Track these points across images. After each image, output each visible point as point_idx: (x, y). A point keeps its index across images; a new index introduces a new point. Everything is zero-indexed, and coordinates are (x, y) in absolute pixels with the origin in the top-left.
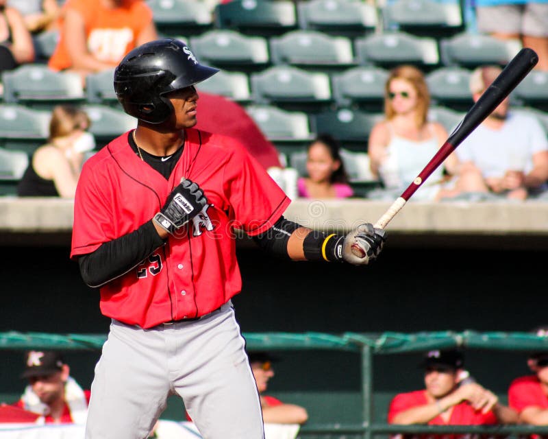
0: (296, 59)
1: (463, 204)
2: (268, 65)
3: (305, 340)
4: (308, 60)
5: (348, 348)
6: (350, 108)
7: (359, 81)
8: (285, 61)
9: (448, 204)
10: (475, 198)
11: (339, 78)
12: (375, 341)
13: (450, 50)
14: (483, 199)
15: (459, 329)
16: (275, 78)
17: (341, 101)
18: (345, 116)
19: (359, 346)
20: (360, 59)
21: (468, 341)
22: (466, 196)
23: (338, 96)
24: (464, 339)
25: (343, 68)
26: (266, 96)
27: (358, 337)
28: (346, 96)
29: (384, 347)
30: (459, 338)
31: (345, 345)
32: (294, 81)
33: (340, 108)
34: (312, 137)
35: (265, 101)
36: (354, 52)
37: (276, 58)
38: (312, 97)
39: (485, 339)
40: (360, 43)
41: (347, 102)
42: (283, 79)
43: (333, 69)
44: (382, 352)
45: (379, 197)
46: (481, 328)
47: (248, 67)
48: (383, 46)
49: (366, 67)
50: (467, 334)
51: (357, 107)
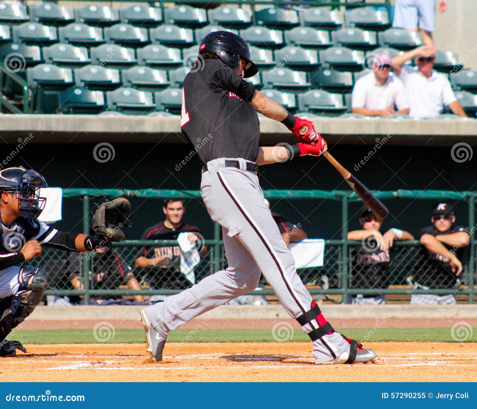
0: (299, 42)
2: (283, 45)
3: (312, 194)
5: (334, 198)
6: (329, 68)
7: (334, 54)
8: (293, 43)
11: (323, 52)
12: (349, 195)
13: (384, 37)
15: (396, 190)
17: (324, 65)
18: (327, 73)
19: (341, 197)
20: (333, 42)
23: (322, 61)
24: (398, 194)
25: (325, 47)
27: (340, 192)
28: (327, 62)
29: (353, 198)
30: (395, 193)
31: (333, 197)
32: (298, 53)
33: (324, 68)
36: (331, 39)
37: (287, 41)
38: (308, 63)
39: (410, 193)
40: (334, 33)
41: (328, 65)
43: (319, 47)
44: (353, 200)
47: (272, 46)
48: (346, 35)
49: (337, 46)
50: (399, 191)
51: (332, 68)
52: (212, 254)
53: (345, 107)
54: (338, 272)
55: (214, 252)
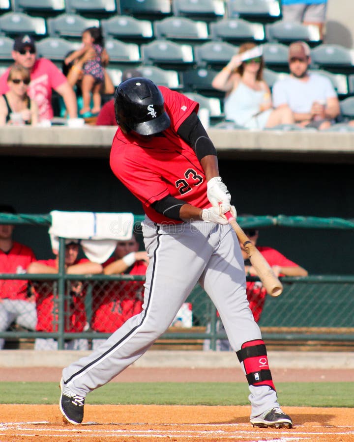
0: (170, 36)
1: (279, 132)
2: (153, 39)
4: (179, 37)
6: (206, 68)
7: (212, 50)
8: (163, 36)
9: (268, 132)
10: (286, 129)
11: (198, 48)
13: (271, 31)
14: (293, 129)
15: (275, 215)
16: (157, 47)
17: (200, 63)
18: (203, 73)
20: (213, 36)
21: (280, 223)
22: (280, 127)
23: (197, 59)
24: (278, 220)
25: (202, 42)
26: (151, 59)
28: (203, 60)
30: (274, 220)
32: (169, 49)
33: (199, 68)
34: (182, 86)
35: (151, 62)
36: (209, 32)
37: (157, 34)
38: (181, 60)
39: (291, 221)
40: (213, 25)
41: (204, 64)
42: (162, 48)
43: (195, 42)
45: (224, 127)
46: (288, 213)
47: (139, 40)
48: (228, 28)
49: (217, 41)
50: (280, 217)
51: (210, 67)
52: (55, 290)
53: (223, 116)
54: (206, 313)
55: (58, 288)
